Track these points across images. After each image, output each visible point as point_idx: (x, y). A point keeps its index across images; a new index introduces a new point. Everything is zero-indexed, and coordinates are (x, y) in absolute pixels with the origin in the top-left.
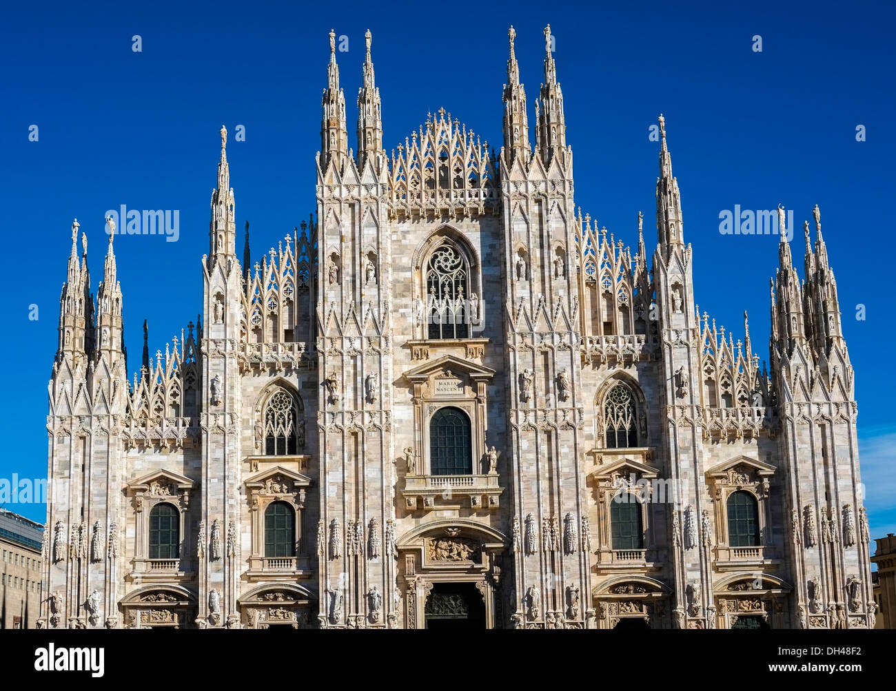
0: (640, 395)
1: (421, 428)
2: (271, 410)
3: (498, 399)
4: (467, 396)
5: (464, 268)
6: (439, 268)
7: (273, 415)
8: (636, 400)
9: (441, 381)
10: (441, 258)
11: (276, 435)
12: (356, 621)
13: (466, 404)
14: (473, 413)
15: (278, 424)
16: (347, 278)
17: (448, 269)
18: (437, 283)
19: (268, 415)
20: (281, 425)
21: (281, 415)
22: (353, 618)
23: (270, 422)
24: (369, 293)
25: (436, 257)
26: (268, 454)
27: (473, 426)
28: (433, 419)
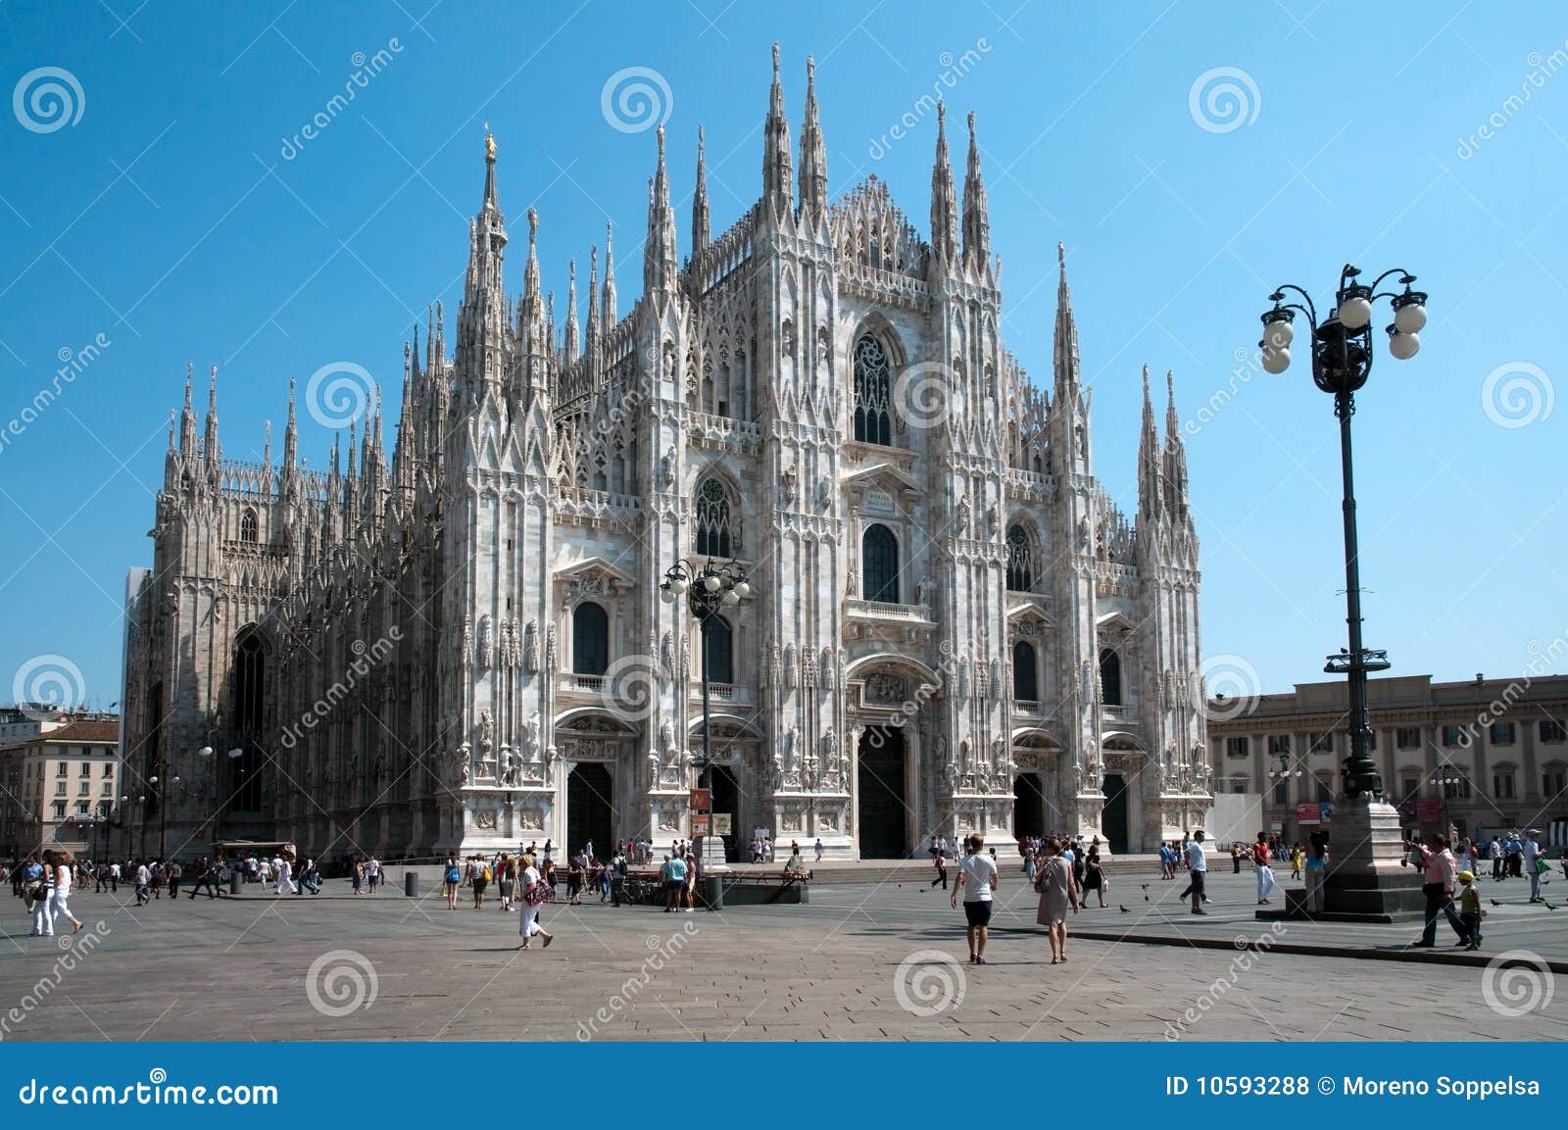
0: (1035, 537)
1: (855, 546)
2: (702, 499)
3: (923, 522)
4: (897, 514)
5: (887, 365)
6: (865, 360)
7: (705, 505)
8: (1031, 542)
9: (873, 493)
10: (867, 349)
11: (708, 530)
12: (810, 765)
13: (896, 523)
14: (902, 535)
15: (710, 518)
16: (801, 354)
17: (873, 364)
18: (862, 377)
19: (699, 505)
20: (713, 520)
21: (713, 507)
22: (807, 762)
23: (702, 514)
24: (823, 376)
25: (861, 347)
26: (699, 553)
27: (901, 549)
28: (866, 536)
